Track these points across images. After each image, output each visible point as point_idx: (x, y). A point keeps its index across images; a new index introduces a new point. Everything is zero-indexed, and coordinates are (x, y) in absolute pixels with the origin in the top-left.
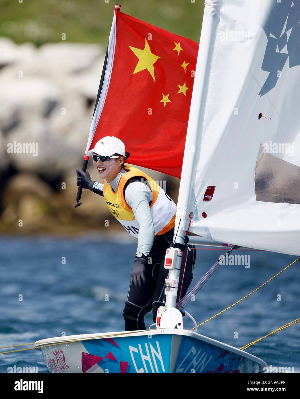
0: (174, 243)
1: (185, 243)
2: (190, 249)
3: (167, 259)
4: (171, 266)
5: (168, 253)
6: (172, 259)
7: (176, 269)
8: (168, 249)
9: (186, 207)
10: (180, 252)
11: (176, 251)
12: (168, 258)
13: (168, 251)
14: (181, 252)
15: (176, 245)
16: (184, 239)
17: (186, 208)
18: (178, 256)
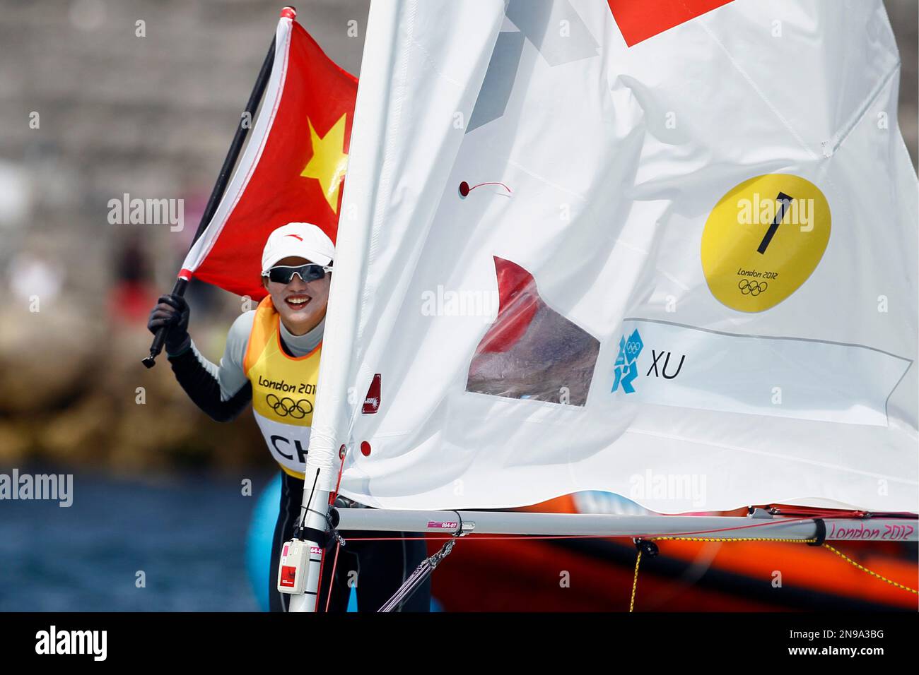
0: (302, 529)
1: (331, 528)
2: (342, 541)
3: (283, 567)
4: (292, 586)
5: (285, 555)
6: (295, 569)
7: (306, 592)
8: (286, 544)
9: (334, 434)
10: (316, 551)
11: (306, 549)
12: (285, 565)
13: (287, 547)
14: (320, 551)
15: (308, 534)
16: (326, 518)
17: (333, 436)
18: (311, 560)
